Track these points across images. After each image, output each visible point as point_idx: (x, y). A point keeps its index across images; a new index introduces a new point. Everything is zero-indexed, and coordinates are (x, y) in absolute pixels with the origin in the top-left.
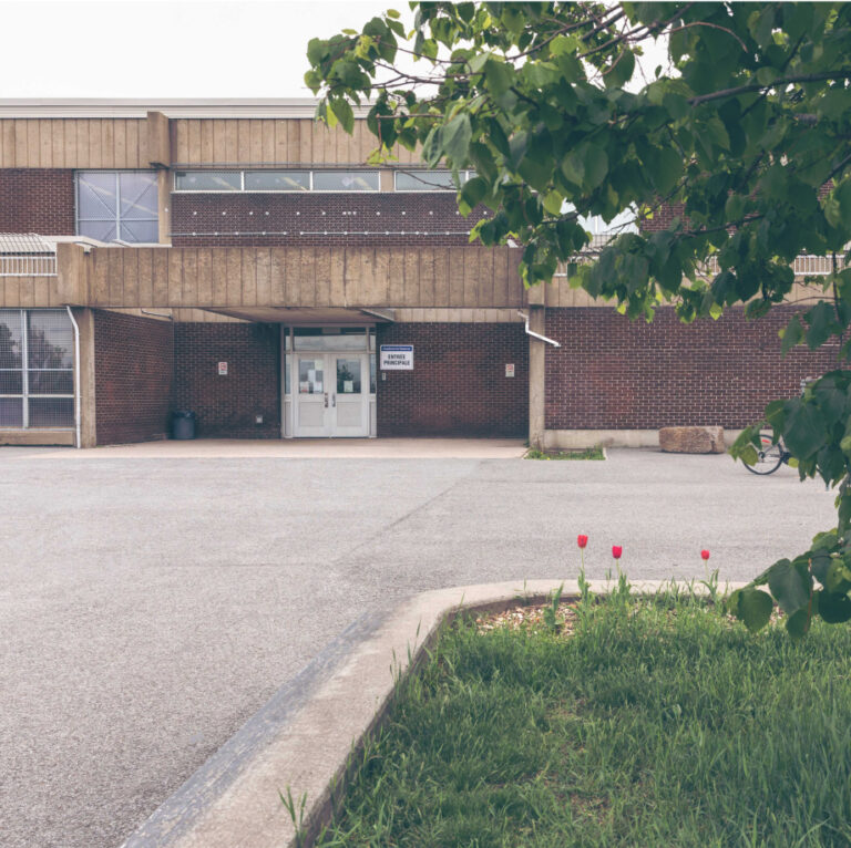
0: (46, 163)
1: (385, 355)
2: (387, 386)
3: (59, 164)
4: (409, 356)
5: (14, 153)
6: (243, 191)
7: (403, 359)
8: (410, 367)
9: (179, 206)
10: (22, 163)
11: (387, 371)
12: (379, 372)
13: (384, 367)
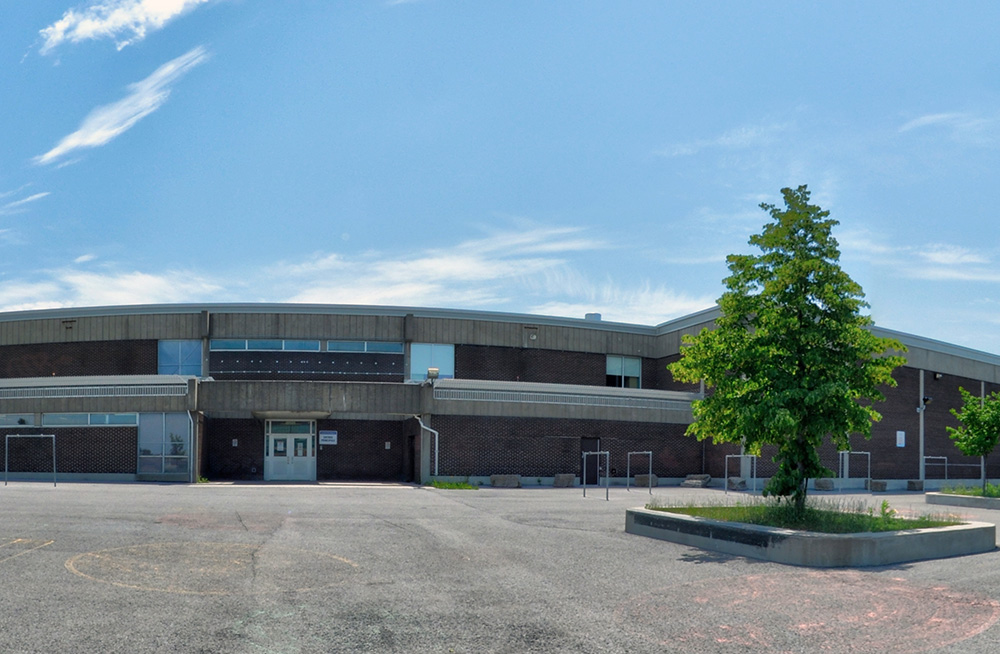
0: (144, 337)
1: (321, 436)
2: (323, 453)
3: (151, 337)
4: (335, 437)
5: (127, 332)
6: (247, 350)
7: (330, 438)
8: (335, 443)
9: (215, 359)
10: (131, 337)
11: (323, 445)
12: (318, 445)
13: (321, 443)
